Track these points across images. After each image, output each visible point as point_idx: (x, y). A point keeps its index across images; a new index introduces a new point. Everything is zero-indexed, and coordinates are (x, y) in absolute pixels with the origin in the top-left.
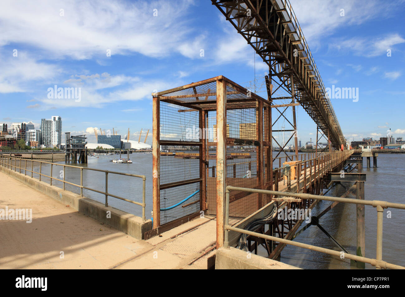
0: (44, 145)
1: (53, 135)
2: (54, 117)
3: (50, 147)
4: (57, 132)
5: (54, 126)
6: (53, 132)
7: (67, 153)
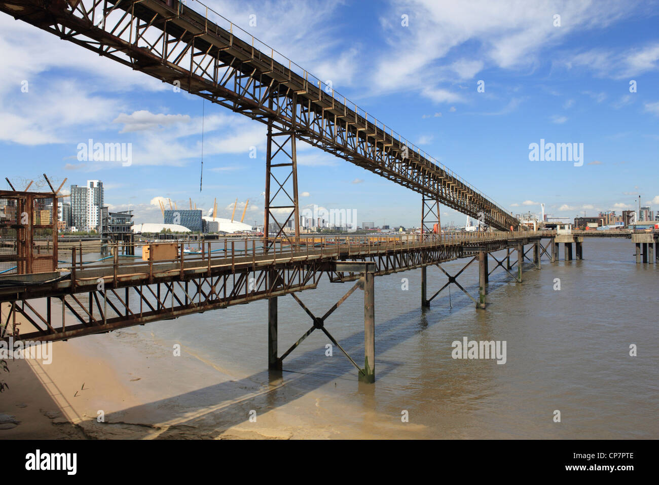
0: (75, 227)
1: (90, 212)
2: (91, 182)
3: (85, 230)
4: (96, 207)
5: (90, 196)
6: (90, 206)
7: (103, 240)
